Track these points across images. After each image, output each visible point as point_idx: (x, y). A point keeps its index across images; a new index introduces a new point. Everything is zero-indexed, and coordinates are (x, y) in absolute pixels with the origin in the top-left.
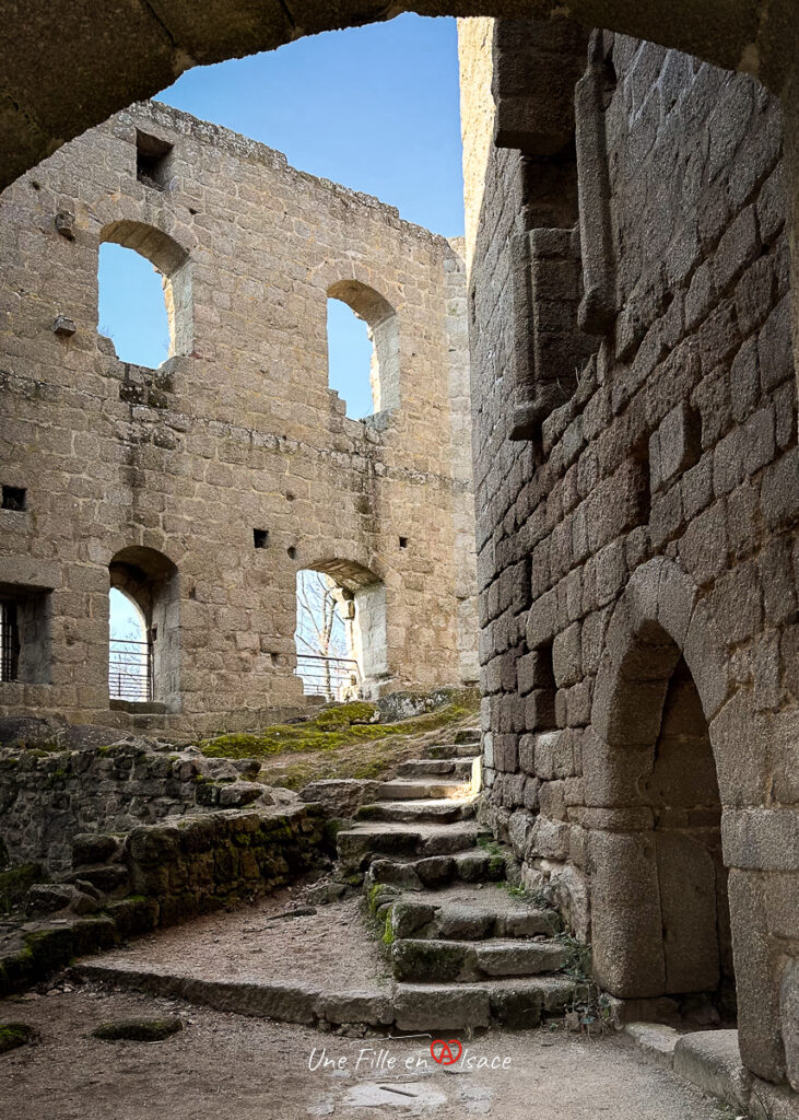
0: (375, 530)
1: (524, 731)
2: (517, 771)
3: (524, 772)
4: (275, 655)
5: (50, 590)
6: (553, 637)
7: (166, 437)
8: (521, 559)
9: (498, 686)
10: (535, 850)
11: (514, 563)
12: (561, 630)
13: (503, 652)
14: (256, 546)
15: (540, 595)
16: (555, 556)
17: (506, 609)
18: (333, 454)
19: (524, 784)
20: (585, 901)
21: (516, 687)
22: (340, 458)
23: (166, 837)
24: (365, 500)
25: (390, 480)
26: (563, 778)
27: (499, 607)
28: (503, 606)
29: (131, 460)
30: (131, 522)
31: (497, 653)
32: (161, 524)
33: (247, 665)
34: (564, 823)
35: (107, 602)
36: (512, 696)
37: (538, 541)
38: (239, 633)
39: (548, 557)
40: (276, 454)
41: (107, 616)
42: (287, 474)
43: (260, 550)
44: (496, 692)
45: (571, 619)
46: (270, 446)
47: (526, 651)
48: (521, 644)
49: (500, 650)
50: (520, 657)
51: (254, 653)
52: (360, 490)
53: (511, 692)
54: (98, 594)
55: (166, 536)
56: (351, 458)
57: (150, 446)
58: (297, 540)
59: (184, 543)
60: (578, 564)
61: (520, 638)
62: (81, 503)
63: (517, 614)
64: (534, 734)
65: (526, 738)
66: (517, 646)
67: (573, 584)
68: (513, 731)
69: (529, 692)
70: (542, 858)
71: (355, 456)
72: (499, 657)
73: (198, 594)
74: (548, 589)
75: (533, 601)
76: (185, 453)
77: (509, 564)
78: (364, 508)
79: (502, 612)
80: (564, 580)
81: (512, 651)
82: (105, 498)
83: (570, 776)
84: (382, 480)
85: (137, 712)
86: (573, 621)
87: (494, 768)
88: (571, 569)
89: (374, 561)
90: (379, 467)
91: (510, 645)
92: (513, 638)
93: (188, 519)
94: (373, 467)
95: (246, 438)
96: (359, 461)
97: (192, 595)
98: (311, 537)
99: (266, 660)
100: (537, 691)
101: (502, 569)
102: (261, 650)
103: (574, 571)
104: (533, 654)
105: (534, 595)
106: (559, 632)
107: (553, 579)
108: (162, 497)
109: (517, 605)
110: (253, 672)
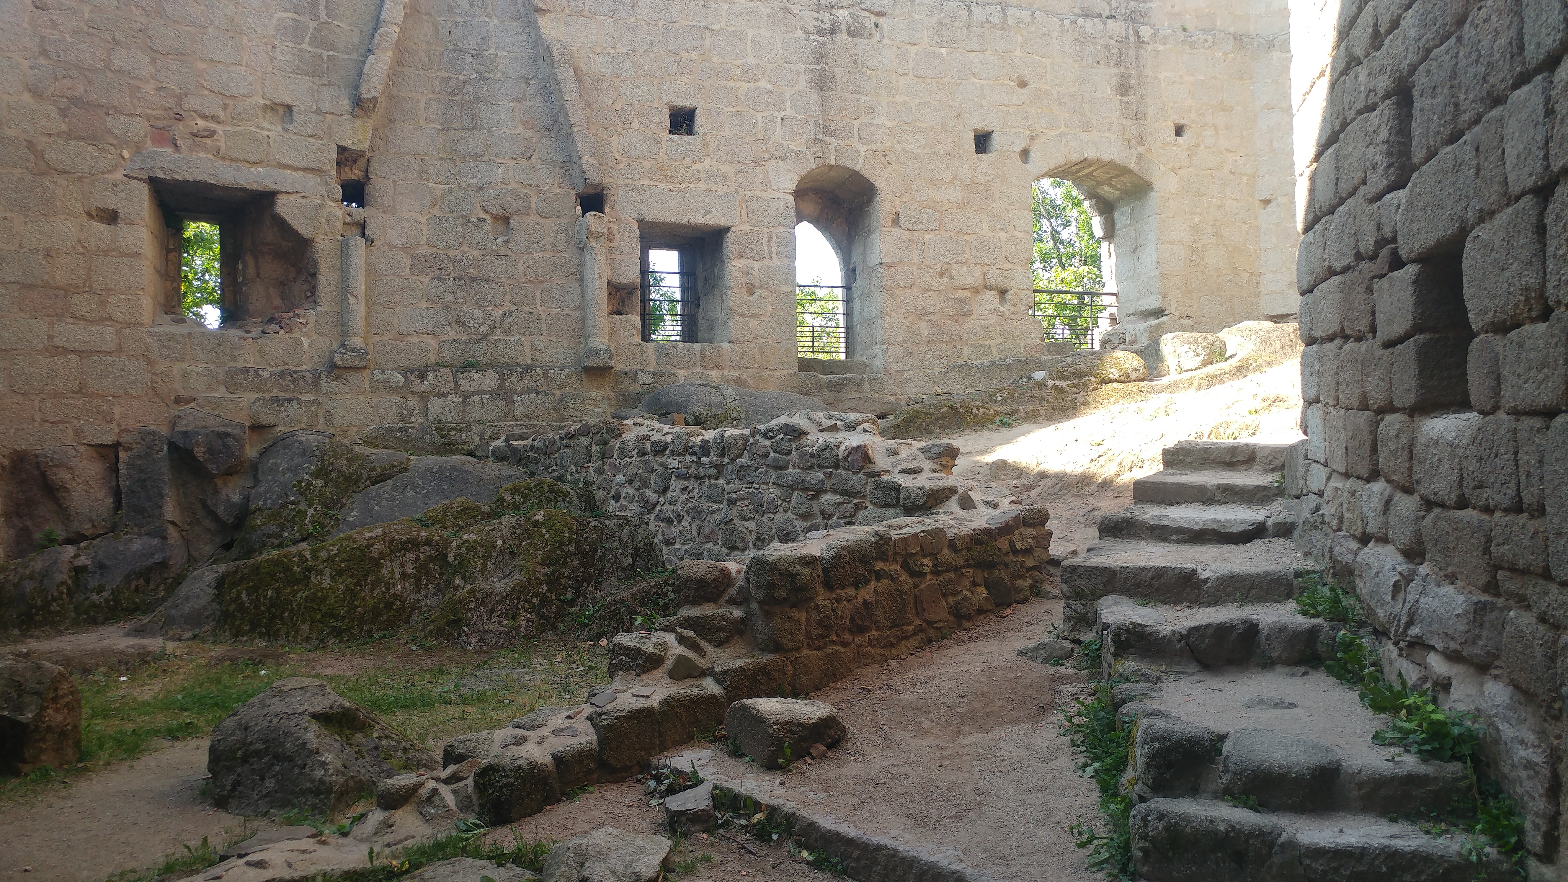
0: (1138, 117)
1: (1389, 408)
2: (1374, 475)
3: (1388, 481)
4: (1003, 292)
5: (727, 229)
6: (1463, 234)
7: (861, 24)
8: (1387, 96)
9: (1335, 327)
10: (1415, 631)
11: (1371, 108)
12: (1485, 216)
13: (1344, 271)
14: (977, 152)
15: (1431, 155)
16: (1472, 70)
17: (1352, 194)
18: (1080, 21)
19: (1388, 502)
20: (1546, 771)
21: (1373, 330)
22: (1090, 25)
23: (798, 567)
24: (1124, 77)
25: (1161, 48)
26: (1488, 510)
27: (1336, 193)
28: (1345, 187)
29: (820, 58)
30: (820, 137)
31: (1332, 272)
32: (856, 135)
33: (967, 308)
34: (1485, 598)
35: (792, 239)
36: (1363, 346)
37: (1428, 51)
38: (955, 266)
39: (1454, 75)
40: (1003, 29)
41: (792, 257)
42: (1018, 53)
43: (983, 156)
44: (1331, 339)
45: (1515, 189)
46: (994, 20)
47: (1397, 263)
48: (1385, 251)
49: (1338, 266)
50: (1381, 276)
51: (976, 291)
52: (1118, 64)
53: (1359, 339)
54: (782, 229)
55: (863, 149)
56: (1105, 23)
57: (842, 37)
58: (1032, 139)
59: (885, 156)
60: (1538, 70)
61: (1381, 243)
62: (760, 120)
63: (1379, 197)
64: (1411, 416)
65: (1393, 421)
66: (1373, 258)
67: (1523, 116)
68: (1364, 406)
69: (1401, 340)
70: (1433, 648)
71: (1110, 21)
72: (1337, 279)
73: (902, 220)
74: (1453, 139)
75: (1416, 168)
76: (886, 41)
77: (1360, 112)
78: (1124, 89)
79: (1342, 201)
80: (1496, 112)
81: (1365, 266)
82: (789, 109)
83: (1507, 511)
84: (1150, 48)
85: (831, 373)
86: (1523, 194)
87: (1325, 465)
88: (1516, 86)
89: (1140, 156)
90: (1145, 32)
91: (1359, 256)
92: (1368, 243)
93: (889, 124)
94: (1137, 33)
95: (964, 13)
96: (1117, 27)
97: (896, 220)
98: (1053, 133)
99: (991, 298)
100: (1421, 338)
101: (1344, 125)
102: (985, 287)
103: (1525, 89)
104: (1411, 270)
105: (1418, 155)
106: (1481, 220)
107: (1466, 117)
108: (858, 100)
109: (1376, 182)
110: (974, 317)
